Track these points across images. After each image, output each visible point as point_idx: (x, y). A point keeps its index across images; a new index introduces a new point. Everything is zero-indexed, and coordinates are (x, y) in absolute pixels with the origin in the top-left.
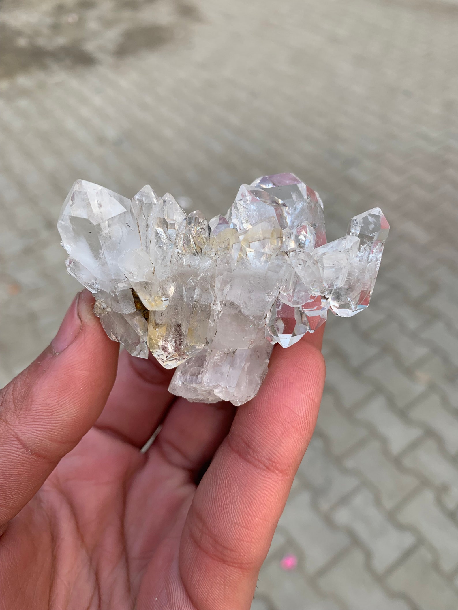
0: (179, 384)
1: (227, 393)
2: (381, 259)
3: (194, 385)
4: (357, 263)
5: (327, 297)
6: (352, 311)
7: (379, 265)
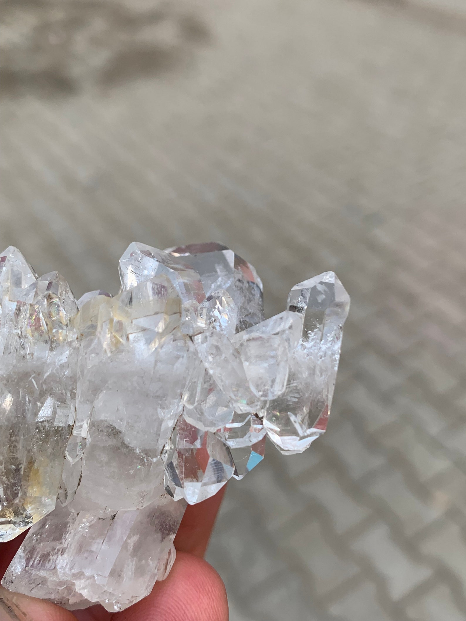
0: (17, 571)
1: (94, 586)
2: (340, 351)
3: (42, 573)
4: (305, 358)
5: (261, 415)
6: (298, 438)
7: (338, 362)
